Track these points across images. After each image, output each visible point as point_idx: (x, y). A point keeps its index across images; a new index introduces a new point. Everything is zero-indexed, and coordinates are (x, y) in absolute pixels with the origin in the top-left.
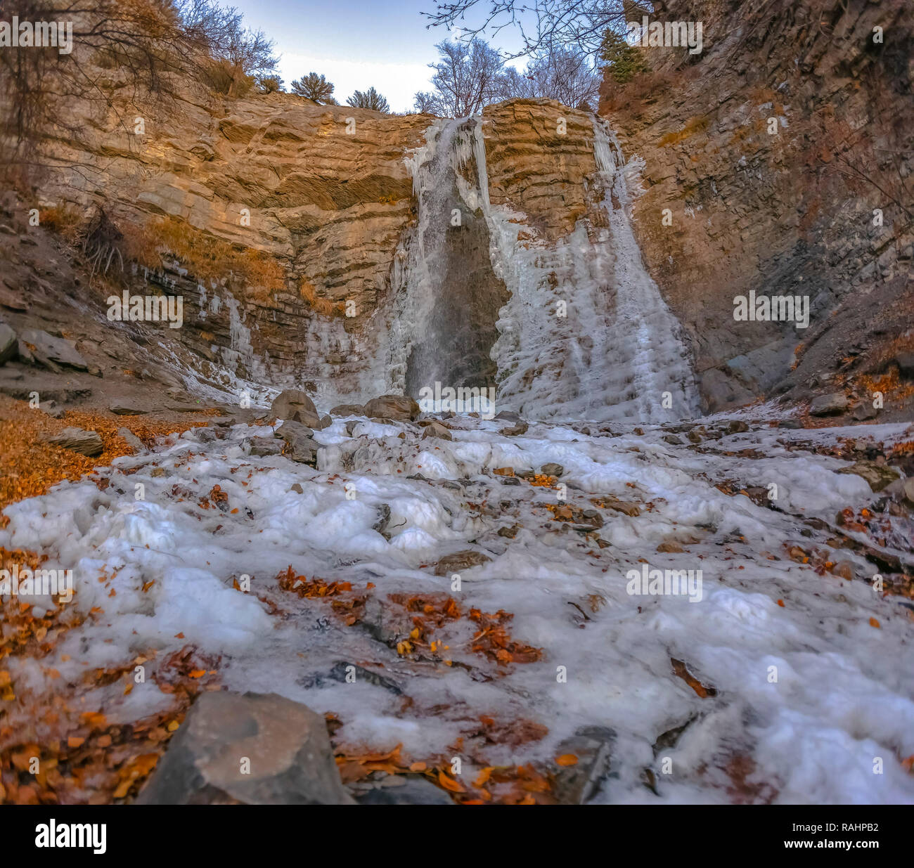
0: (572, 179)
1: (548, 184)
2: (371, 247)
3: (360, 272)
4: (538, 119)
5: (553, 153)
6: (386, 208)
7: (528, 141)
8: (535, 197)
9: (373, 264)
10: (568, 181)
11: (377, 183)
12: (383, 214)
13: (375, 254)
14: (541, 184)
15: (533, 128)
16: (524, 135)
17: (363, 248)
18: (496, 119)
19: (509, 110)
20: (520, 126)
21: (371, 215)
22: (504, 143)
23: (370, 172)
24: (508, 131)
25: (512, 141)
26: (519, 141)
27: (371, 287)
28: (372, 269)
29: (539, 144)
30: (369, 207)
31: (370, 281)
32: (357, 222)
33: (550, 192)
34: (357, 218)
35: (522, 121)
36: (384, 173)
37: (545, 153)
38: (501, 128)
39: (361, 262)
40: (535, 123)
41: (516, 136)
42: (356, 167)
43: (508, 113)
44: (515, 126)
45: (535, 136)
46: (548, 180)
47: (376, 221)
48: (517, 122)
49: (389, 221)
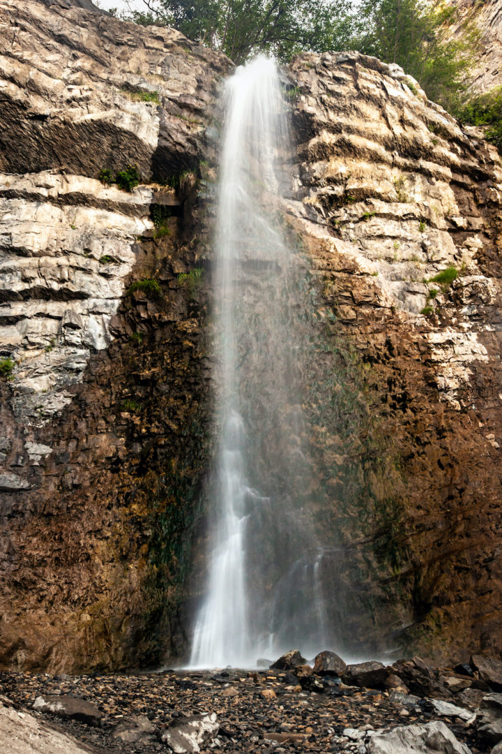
0: (434, 220)
1: (398, 219)
2: (82, 262)
3: (53, 307)
4: (394, 101)
5: (405, 169)
6: (113, 193)
7: (373, 137)
8: (381, 237)
9: (82, 296)
10: (429, 223)
11: (106, 141)
12: (107, 205)
13: (86, 278)
14: (389, 216)
15: (384, 115)
16: (368, 125)
17: (63, 260)
18: (326, 81)
19: (346, 71)
20: (362, 105)
21: (81, 200)
22: (336, 129)
23: (97, 114)
24: (344, 110)
25: (349, 130)
26: (359, 133)
27: (75, 337)
28: (77, 307)
29: (388, 148)
30: (80, 184)
31: (75, 327)
32: (47, 206)
33: (403, 233)
34: (50, 199)
35: (369, 98)
36: (126, 124)
37: (394, 165)
38: (333, 100)
39: (56, 286)
40: (390, 109)
41: (354, 122)
42: (68, 95)
43: (343, 75)
44: (357, 103)
45: (384, 131)
46: (400, 213)
47: (89, 215)
48: (361, 96)
49: (116, 220)
